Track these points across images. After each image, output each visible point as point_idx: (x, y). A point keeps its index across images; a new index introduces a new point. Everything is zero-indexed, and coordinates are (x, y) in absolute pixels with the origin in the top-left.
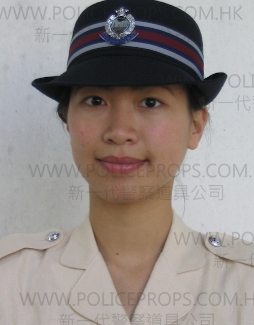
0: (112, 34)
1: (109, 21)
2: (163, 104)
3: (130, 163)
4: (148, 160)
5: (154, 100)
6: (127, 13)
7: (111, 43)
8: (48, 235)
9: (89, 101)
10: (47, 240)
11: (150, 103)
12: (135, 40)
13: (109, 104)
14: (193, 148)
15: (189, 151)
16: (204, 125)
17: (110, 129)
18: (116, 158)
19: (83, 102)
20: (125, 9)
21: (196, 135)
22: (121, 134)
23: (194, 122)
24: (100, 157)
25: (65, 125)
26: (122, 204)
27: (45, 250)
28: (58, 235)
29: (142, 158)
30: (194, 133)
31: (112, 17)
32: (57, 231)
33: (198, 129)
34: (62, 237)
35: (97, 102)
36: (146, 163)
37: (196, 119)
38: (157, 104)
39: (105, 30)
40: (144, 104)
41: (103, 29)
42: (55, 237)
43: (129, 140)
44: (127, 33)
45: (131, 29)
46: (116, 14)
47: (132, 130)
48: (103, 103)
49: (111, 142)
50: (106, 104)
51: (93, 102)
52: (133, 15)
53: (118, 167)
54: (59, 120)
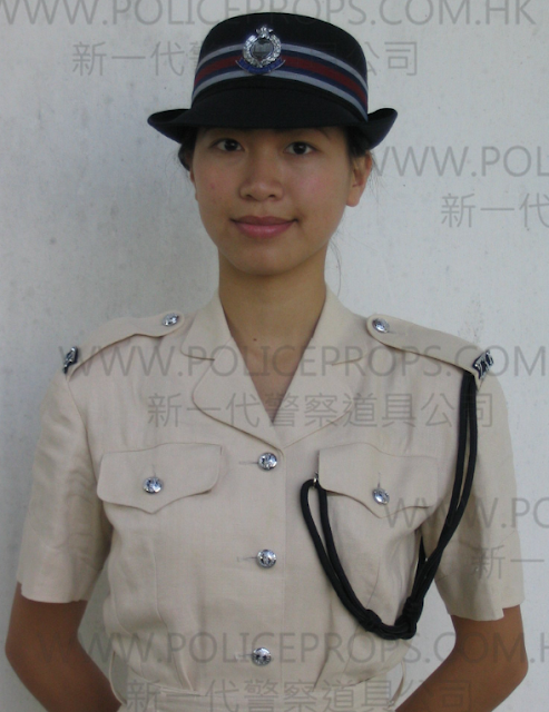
0: (252, 61)
1: (248, 43)
2: (315, 150)
3: (274, 224)
4: (296, 220)
5: (305, 145)
6: (270, 34)
7: (251, 72)
8: (165, 319)
9: (222, 146)
10: (164, 324)
11: (299, 149)
12: (281, 69)
13: (247, 149)
14: (352, 204)
15: (348, 208)
16: (368, 174)
17: (248, 181)
18: (256, 218)
19: (214, 145)
20: (268, 27)
21: (358, 188)
22: (263, 188)
23: (355, 171)
24: (236, 216)
25: (189, 173)
26: (263, 276)
27: (161, 338)
28: (177, 318)
29: (289, 218)
30: (354, 186)
31: (252, 39)
32: (177, 313)
33: (359, 179)
34: (182, 321)
35: (231, 146)
36: (295, 224)
37: (357, 168)
38: (308, 150)
39: (242, 55)
40: (291, 150)
41: (240, 53)
42: (174, 320)
43: (272, 196)
44: (270, 59)
45: (276, 55)
46: (257, 35)
47: (275, 183)
48: (239, 148)
49: (249, 198)
50: (243, 150)
51: (226, 147)
52: (278, 36)
53: (259, 230)
54: (181, 168)
